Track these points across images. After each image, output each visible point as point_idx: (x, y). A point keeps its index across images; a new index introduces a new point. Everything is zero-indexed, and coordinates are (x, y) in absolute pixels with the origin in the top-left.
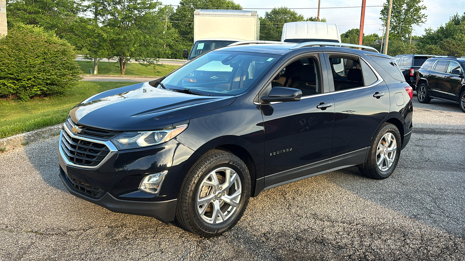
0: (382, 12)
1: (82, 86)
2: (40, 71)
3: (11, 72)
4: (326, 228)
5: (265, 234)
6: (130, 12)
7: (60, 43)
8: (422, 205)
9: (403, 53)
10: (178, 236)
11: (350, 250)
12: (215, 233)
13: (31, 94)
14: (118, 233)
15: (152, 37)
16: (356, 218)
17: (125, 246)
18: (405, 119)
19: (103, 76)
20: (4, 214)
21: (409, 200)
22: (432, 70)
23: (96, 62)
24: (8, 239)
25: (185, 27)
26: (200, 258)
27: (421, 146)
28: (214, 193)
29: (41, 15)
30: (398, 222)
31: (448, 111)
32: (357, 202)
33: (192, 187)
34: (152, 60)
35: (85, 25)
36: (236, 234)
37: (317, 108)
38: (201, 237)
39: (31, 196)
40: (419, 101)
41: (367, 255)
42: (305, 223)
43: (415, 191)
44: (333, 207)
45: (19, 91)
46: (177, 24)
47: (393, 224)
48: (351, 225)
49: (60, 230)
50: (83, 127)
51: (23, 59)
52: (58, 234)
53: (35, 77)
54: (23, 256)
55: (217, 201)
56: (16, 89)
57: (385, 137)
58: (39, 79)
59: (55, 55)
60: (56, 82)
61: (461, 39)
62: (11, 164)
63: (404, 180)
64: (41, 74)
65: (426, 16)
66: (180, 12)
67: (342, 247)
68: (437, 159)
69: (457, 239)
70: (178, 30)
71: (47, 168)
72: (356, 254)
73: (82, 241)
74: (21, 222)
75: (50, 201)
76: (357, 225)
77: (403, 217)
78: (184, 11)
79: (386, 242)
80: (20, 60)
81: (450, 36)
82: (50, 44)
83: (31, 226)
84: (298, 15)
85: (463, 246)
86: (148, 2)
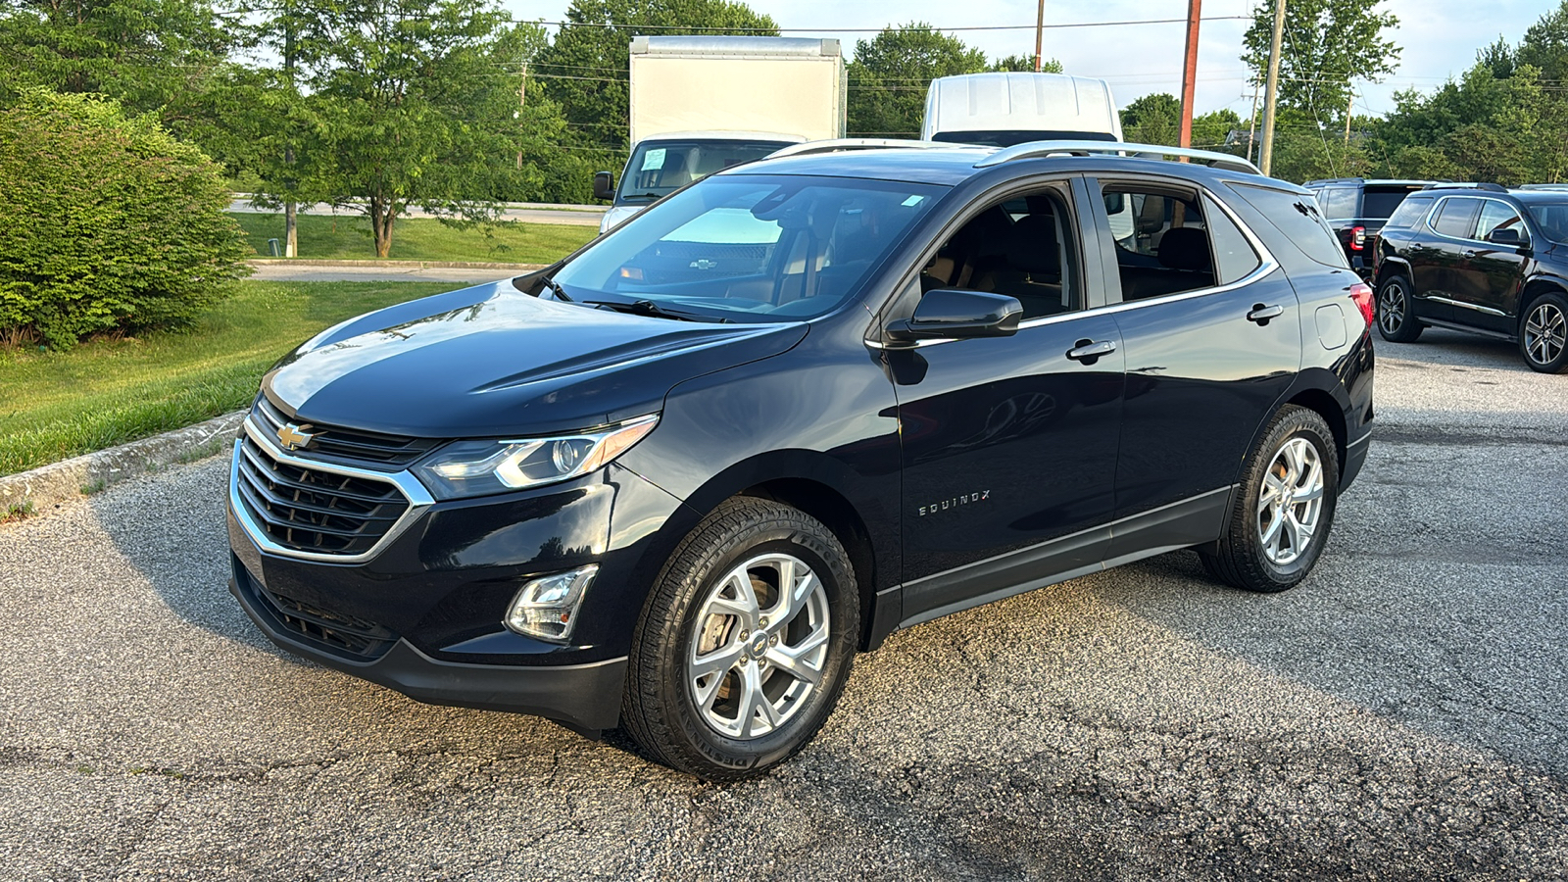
0: (1251, 38)
1: (249, 297)
2: (113, 250)
3: (15, 251)
4: (1104, 749)
5: (907, 771)
6: (405, 47)
7: (178, 153)
8: (1414, 672)
9: (1322, 175)
10: (628, 778)
11: (1187, 817)
12: (748, 767)
13: (82, 327)
14: (434, 771)
15: (481, 128)
16: (1202, 717)
17: (459, 813)
18: (1349, 392)
19: (315, 265)
20: (55, 716)
21: (1369, 657)
22: (1424, 230)
23: (293, 215)
24: (78, 795)
25: (585, 96)
26: (705, 847)
27: (1397, 484)
28: (742, 638)
29: (105, 60)
30: (1338, 729)
31: (1483, 366)
32: (1199, 664)
33: (674, 618)
34: (480, 206)
35: (255, 93)
36: (813, 770)
37: (1069, 356)
38: (702, 783)
39: (134, 657)
40: (1383, 335)
41: (1244, 833)
42: (1035, 735)
43: (1386, 627)
44: (1123, 683)
45: (43, 317)
46: (558, 84)
47: (1324, 733)
48: (1187, 737)
49: (244, 764)
50: (315, 428)
51: (56, 209)
52: (238, 778)
53: (94, 270)
54: (136, 847)
55: (753, 664)
56: (33, 308)
57: (1287, 451)
58: (110, 275)
59: (159, 193)
60: (167, 285)
61: (1516, 126)
62: (54, 555)
63: (1349, 594)
64: (116, 259)
65: (1399, 50)
66: (568, 45)
67: (1162, 808)
68: (1455, 526)
69: (1532, 779)
70: (562, 104)
71: (176, 568)
72: (1207, 829)
73: (320, 798)
74: (114, 739)
75: (200, 673)
76: (1204, 737)
77: (1354, 711)
78: (582, 42)
79: (1303, 792)
80: (44, 213)
81: (1480, 116)
82: (143, 158)
83: (149, 752)
84: (967, 51)
85: (1554, 802)
86: (466, 11)
